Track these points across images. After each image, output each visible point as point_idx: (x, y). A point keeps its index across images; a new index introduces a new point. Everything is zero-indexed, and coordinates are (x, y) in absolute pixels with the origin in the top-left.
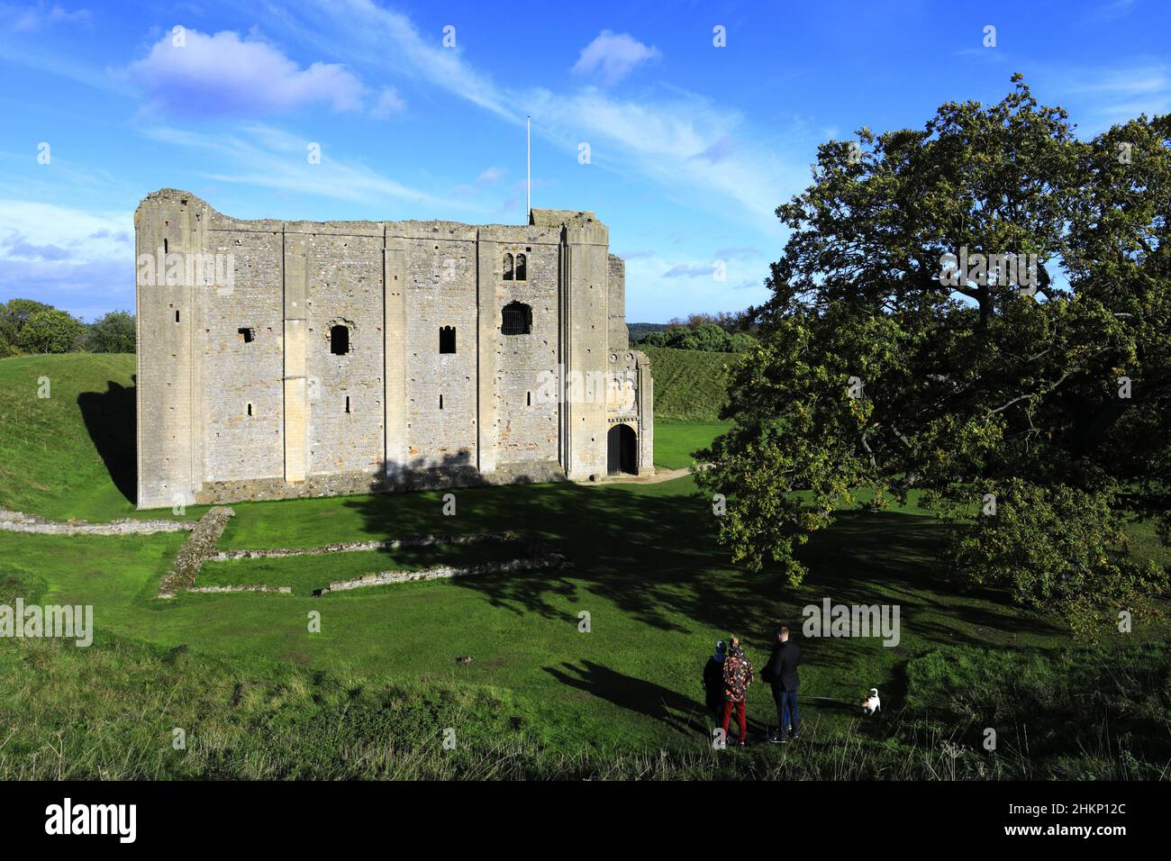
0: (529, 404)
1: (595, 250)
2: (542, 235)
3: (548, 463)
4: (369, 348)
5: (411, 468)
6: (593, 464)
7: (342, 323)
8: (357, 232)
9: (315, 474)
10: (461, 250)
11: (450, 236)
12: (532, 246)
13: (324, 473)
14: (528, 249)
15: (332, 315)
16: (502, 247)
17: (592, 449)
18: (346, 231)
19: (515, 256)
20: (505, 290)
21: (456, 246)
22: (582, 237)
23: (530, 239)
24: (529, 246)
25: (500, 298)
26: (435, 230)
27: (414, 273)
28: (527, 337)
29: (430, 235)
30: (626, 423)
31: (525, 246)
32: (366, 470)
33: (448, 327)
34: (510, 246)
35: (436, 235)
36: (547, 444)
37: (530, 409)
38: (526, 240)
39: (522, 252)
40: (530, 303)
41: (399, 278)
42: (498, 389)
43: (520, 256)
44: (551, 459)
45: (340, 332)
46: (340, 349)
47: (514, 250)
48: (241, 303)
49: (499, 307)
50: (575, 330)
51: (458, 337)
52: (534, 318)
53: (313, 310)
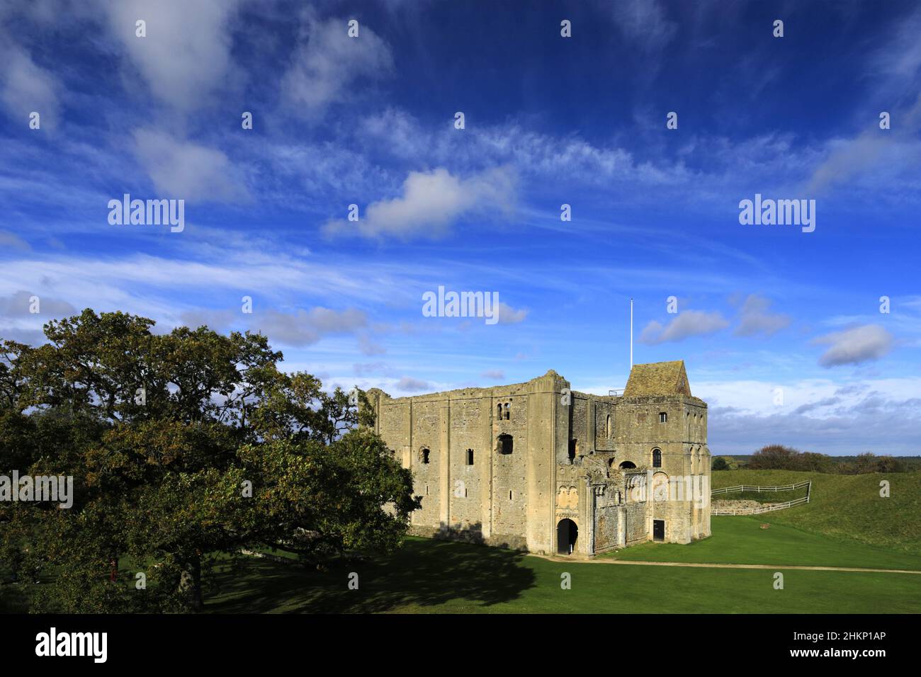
0: (511, 500)
1: (544, 396)
2: (519, 390)
3: (521, 537)
4: (436, 461)
5: (455, 529)
6: (542, 543)
7: (427, 448)
8: (431, 399)
9: (416, 524)
10: (476, 404)
11: (470, 397)
12: (512, 397)
13: (419, 524)
14: (511, 400)
15: (422, 444)
16: (497, 400)
17: (541, 533)
18: (427, 399)
19: (503, 405)
20: (498, 427)
21: (474, 402)
22: (536, 388)
23: (511, 393)
25: (496, 431)
26: (464, 394)
27: (454, 420)
28: (510, 456)
29: (461, 397)
30: (571, 518)
31: (509, 398)
32: (434, 526)
33: (470, 450)
34: (500, 399)
35: (464, 397)
36: (520, 525)
37: (512, 502)
38: (509, 394)
39: (507, 402)
40: (511, 434)
41: (447, 423)
42: (494, 487)
43: (506, 405)
44: (523, 536)
45: (426, 452)
46: (426, 461)
47: (503, 401)
48: (391, 439)
49: (494, 437)
50: (532, 451)
51: (474, 456)
52: (514, 444)
53: (415, 441)
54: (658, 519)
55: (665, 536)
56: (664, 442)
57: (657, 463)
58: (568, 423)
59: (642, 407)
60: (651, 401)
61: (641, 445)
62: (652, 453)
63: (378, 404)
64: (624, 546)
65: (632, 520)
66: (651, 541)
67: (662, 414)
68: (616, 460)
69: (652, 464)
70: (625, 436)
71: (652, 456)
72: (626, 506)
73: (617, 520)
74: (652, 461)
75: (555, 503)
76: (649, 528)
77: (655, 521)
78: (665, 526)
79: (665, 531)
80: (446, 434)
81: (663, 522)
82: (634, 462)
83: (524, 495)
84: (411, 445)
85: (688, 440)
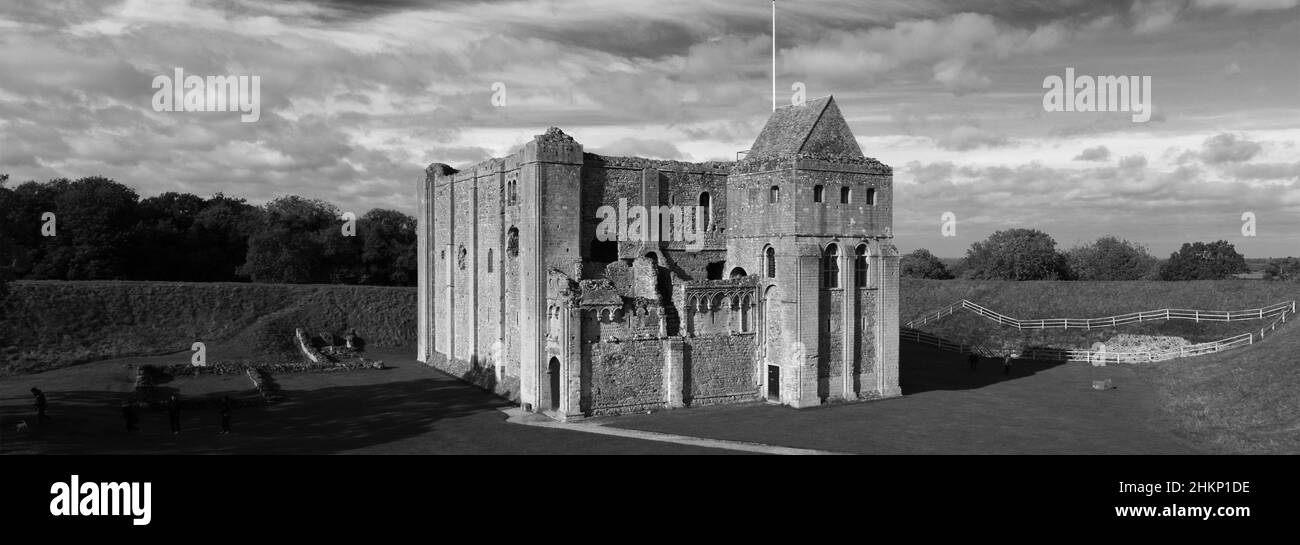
0: (517, 324)
1: (531, 169)
4: (469, 266)
6: (529, 392)
7: (464, 247)
11: (490, 172)
12: (518, 171)
14: (517, 174)
15: (460, 241)
19: (512, 182)
20: (508, 216)
21: (493, 180)
23: (517, 165)
25: (507, 222)
27: (480, 206)
28: (516, 258)
30: (557, 356)
33: (490, 250)
34: (509, 175)
37: (518, 329)
38: (515, 167)
39: (515, 178)
40: (518, 227)
41: (473, 211)
42: (507, 305)
43: (514, 182)
45: (465, 253)
46: (463, 268)
47: (512, 177)
48: (442, 234)
49: (507, 231)
50: (523, 252)
51: (494, 259)
52: (520, 240)
53: (456, 237)
54: (772, 363)
55: (780, 391)
56: (776, 235)
57: (772, 274)
58: (578, 209)
59: (753, 178)
60: (763, 168)
61: (752, 240)
62: (765, 254)
63: (433, 184)
64: (678, 402)
65: (705, 364)
66: (764, 399)
67: (776, 188)
68: (727, 264)
69: (766, 273)
70: (736, 227)
71: (765, 258)
72: (690, 341)
73: (661, 362)
74: (766, 267)
75: (544, 331)
76: (761, 377)
77: (771, 367)
78: (780, 376)
79: (780, 384)
80: (473, 228)
81: (778, 368)
82: (744, 269)
84: (452, 244)
85: (817, 231)
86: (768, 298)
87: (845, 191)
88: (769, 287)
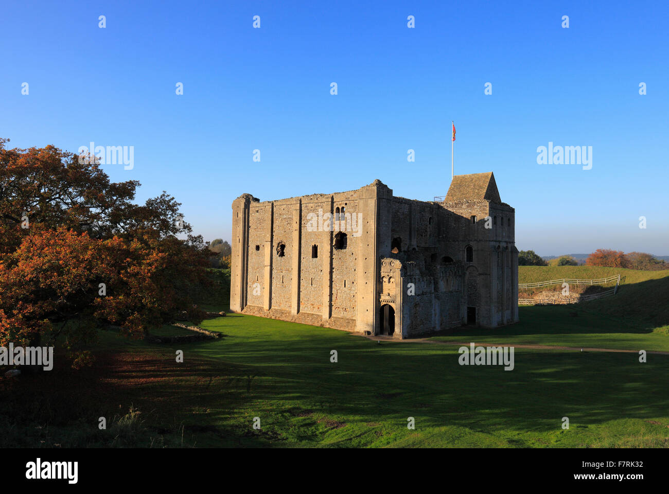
0: (345, 287)
1: (370, 202)
2: (351, 196)
3: (352, 320)
4: (290, 255)
6: (367, 324)
7: (283, 243)
8: (287, 203)
11: (316, 201)
12: (347, 202)
14: (346, 204)
15: (280, 240)
16: (335, 204)
17: (367, 316)
18: (284, 203)
19: (340, 208)
22: (364, 195)
23: (346, 198)
24: (346, 202)
26: (312, 199)
27: (303, 220)
28: (345, 250)
29: (309, 202)
30: (390, 304)
31: (345, 202)
32: (287, 309)
33: (315, 245)
34: (338, 203)
35: (312, 201)
36: (352, 310)
37: (345, 289)
38: (344, 200)
39: (344, 206)
40: (346, 232)
41: (298, 223)
42: (333, 276)
43: (343, 208)
44: (354, 318)
45: (283, 247)
46: (282, 254)
47: (340, 205)
48: (257, 235)
49: (334, 236)
50: (361, 247)
51: (318, 250)
52: (348, 240)
53: (274, 238)
54: (471, 306)
55: (477, 321)
56: (475, 240)
57: (470, 258)
58: (391, 224)
59: (457, 211)
60: (465, 206)
61: (457, 243)
62: (465, 250)
63: (248, 206)
65: (446, 306)
66: (465, 324)
68: (437, 254)
69: (465, 260)
70: (444, 235)
71: (466, 252)
72: (441, 295)
73: (432, 306)
74: (466, 257)
75: (378, 290)
76: (464, 313)
77: (468, 307)
78: (477, 312)
79: (477, 316)
80: (297, 233)
81: (475, 308)
82: (452, 257)
83: (355, 283)
84: (272, 242)
85: (495, 239)
86: (468, 273)
87: (502, 218)
88: (468, 267)
